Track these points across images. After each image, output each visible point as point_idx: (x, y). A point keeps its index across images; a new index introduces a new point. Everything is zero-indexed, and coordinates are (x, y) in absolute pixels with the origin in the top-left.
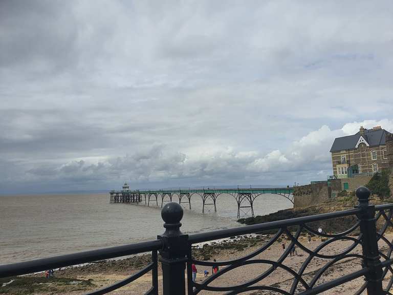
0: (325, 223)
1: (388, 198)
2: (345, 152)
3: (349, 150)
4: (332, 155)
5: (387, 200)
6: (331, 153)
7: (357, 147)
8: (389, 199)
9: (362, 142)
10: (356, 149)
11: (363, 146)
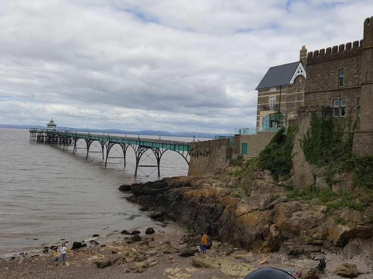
0: (189, 212)
1: (285, 179)
2: (274, 90)
3: (281, 87)
4: (259, 95)
5: (284, 183)
6: (257, 91)
7: (292, 82)
8: (288, 181)
9: (300, 73)
10: (290, 86)
11: (301, 81)
